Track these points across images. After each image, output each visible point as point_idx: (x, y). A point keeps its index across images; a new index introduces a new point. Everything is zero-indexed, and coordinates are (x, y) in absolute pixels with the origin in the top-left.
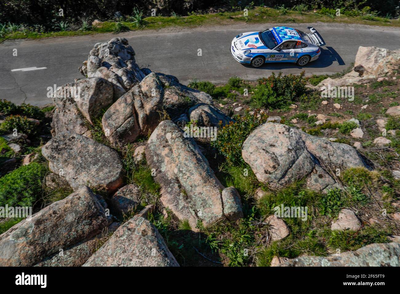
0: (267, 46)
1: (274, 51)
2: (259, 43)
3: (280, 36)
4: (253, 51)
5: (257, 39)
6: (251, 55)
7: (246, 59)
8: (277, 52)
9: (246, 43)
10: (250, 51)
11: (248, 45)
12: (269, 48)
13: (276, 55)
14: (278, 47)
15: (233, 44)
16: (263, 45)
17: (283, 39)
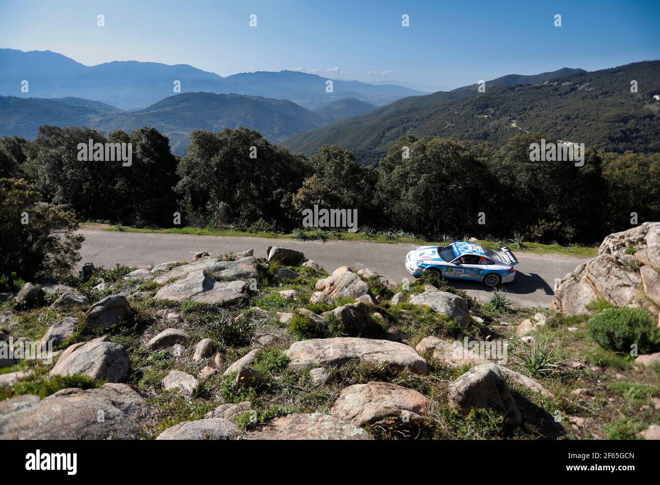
0: (443, 258)
1: (450, 264)
2: (435, 255)
3: (459, 249)
4: (425, 262)
5: (434, 252)
6: (423, 266)
7: (418, 270)
8: (455, 265)
9: (420, 255)
10: (423, 262)
11: (422, 256)
12: (445, 261)
13: (454, 269)
14: (456, 260)
15: (407, 256)
16: (439, 257)
17: (462, 252)
